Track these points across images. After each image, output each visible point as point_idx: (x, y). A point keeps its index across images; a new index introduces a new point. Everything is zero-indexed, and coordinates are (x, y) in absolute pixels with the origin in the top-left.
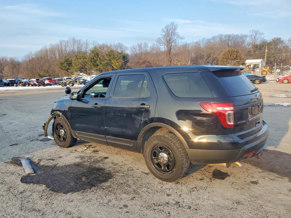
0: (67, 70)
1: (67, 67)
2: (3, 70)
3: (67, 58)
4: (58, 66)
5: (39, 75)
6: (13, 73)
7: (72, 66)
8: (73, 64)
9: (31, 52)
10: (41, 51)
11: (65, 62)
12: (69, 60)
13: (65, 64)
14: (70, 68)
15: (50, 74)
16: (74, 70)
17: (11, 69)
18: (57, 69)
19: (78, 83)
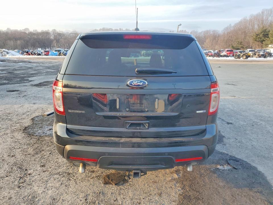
0: (262, 42)
1: (263, 38)
2: (205, 42)
3: (265, 28)
4: (252, 38)
5: (233, 47)
6: (212, 45)
7: (268, 37)
8: (269, 36)
9: (230, 24)
10: (241, 22)
11: (261, 33)
12: (267, 31)
13: (261, 36)
14: (265, 40)
15: (243, 46)
16: (269, 42)
17: (212, 41)
18: (251, 41)
19: (257, 55)
